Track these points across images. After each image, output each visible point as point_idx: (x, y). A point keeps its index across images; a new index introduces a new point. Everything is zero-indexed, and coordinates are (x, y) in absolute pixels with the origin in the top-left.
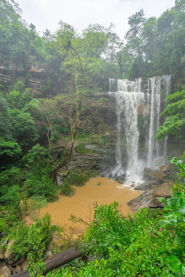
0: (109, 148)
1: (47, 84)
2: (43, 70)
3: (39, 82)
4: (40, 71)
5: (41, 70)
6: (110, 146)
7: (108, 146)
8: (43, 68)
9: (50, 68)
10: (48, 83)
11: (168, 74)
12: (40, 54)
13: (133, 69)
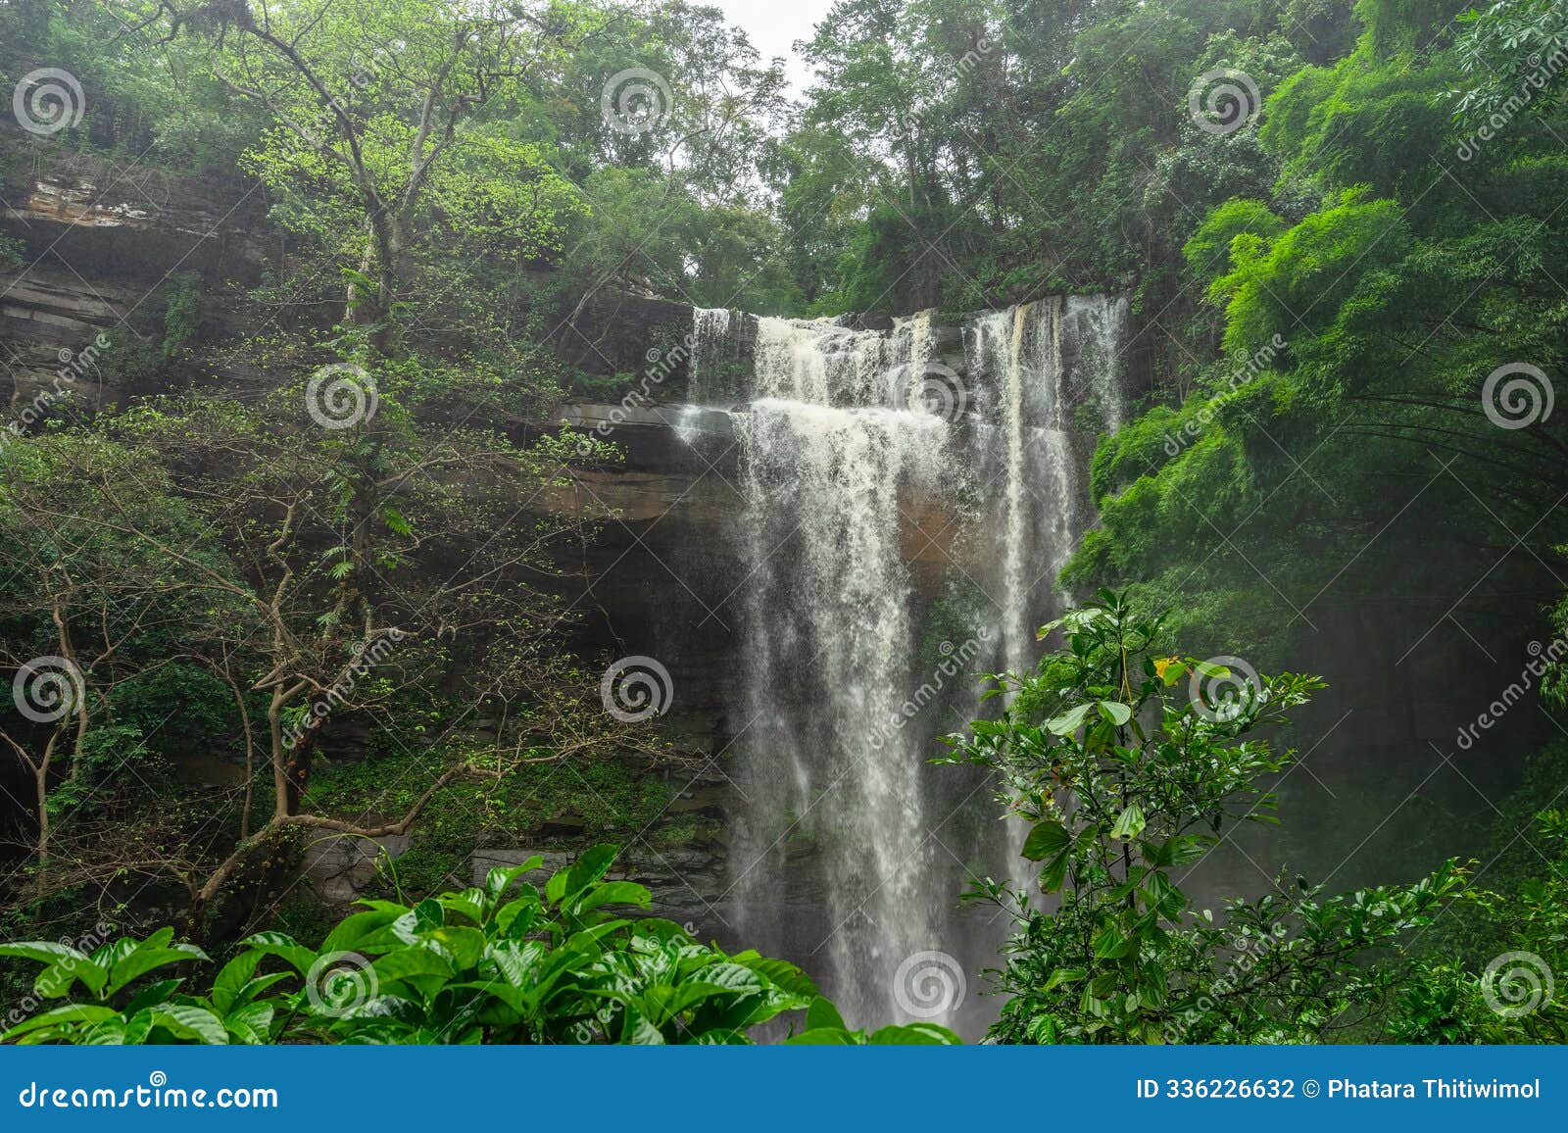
0: (693, 871)
1: (159, 327)
2: (132, 214)
3: (98, 309)
4: (108, 222)
5: (122, 216)
6: (698, 855)
7: (683, 856)
8: (136, 201)
9: (205, 209)
10: (171, 312)
11: (1108, 293)
12: (128, 100)
13: (876, 253)
